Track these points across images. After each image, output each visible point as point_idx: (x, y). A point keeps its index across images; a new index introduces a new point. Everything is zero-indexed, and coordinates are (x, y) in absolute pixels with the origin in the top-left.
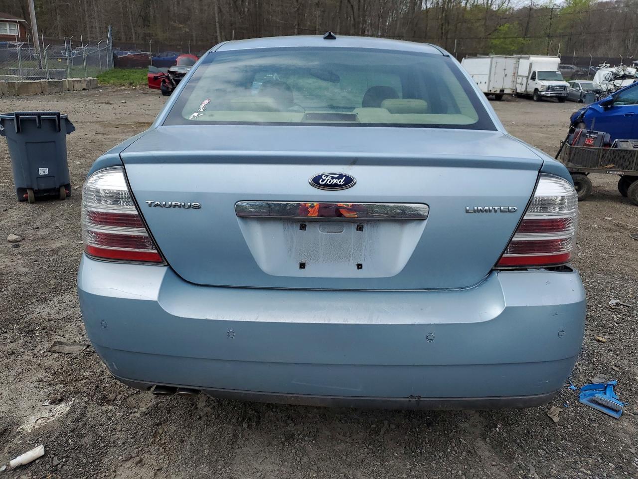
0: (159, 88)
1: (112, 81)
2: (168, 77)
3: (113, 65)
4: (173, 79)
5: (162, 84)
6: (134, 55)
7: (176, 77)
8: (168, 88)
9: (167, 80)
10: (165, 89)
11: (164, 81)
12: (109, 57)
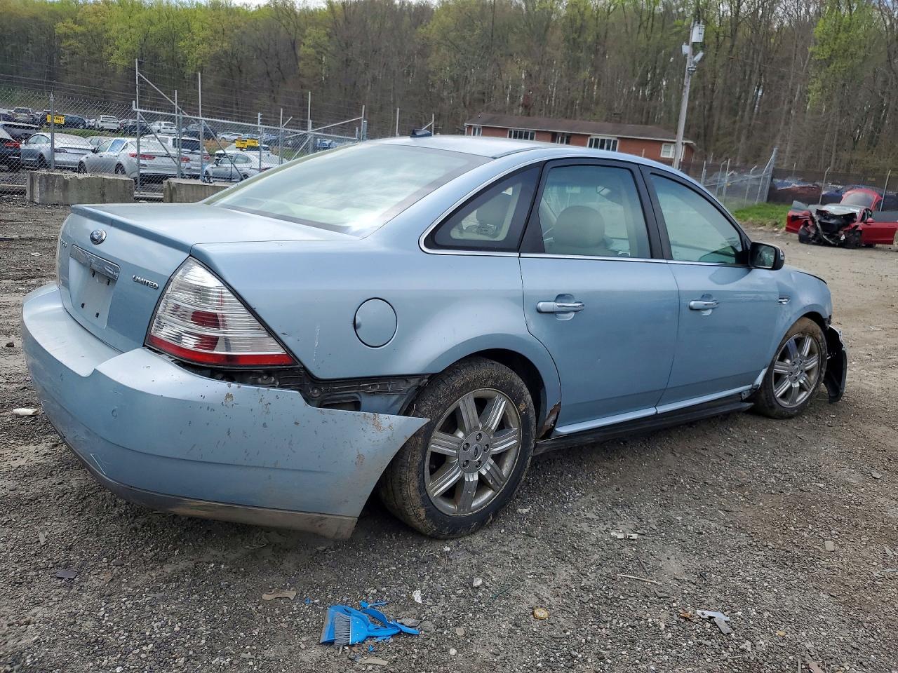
0: (796, 232)
1: (751, 219)
2: (812, 218)
3: (765, 199)
4: (819, 222)
5: (802, 227)
6: (800, 188)
7: (825, 219)
8: (809, 233)
9: (810, 223)
10: (804, 233)
11: (806, 224)
12: (763, 188)
